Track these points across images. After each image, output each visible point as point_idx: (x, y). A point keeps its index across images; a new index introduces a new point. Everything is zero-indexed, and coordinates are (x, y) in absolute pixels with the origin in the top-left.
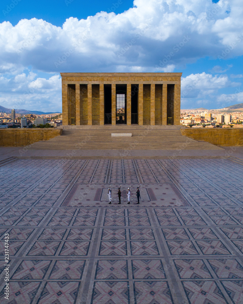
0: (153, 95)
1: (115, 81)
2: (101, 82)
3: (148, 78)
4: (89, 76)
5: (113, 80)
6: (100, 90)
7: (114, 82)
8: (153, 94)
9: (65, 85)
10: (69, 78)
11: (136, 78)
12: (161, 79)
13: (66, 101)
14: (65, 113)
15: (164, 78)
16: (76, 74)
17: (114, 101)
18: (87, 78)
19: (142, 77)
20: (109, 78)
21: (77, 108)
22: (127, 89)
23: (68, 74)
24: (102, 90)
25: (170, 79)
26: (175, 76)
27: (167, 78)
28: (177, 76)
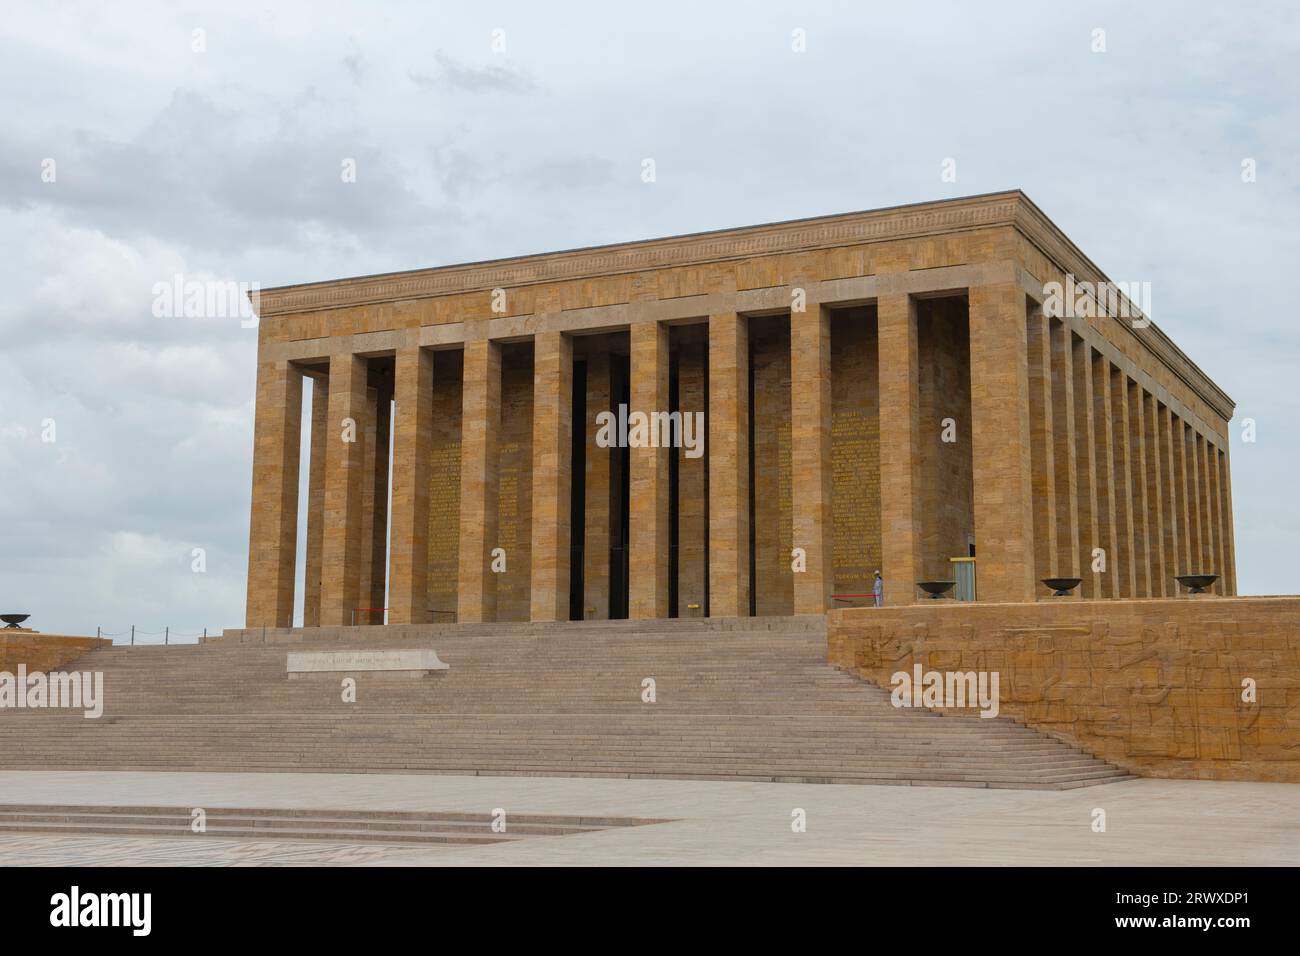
0: (809, 384)
1: (558, 308)
2: (471, 328)
3: (768, 266)
4: (405, 298)
5: (542, 308)
6: (466, 377)
7: (551, 316)
8: (805, 376)
9: (273, 366)
10: (295, 324)
11: (691, 274)
12: (858, 260)
13: (274, 468)
14: (264, 546)
15: (884, 248)
16: (335, 291)
17: (549, 452)
18: (397, 313)
19: (727, 261)
20: (523, 295)
21: (333, 514)
22: (634, 359)
23: (289, 297)
24: (478, 377)
25: (927, 252)
26: (967, 228)
27: (909, 248)
28: (980, 227)
